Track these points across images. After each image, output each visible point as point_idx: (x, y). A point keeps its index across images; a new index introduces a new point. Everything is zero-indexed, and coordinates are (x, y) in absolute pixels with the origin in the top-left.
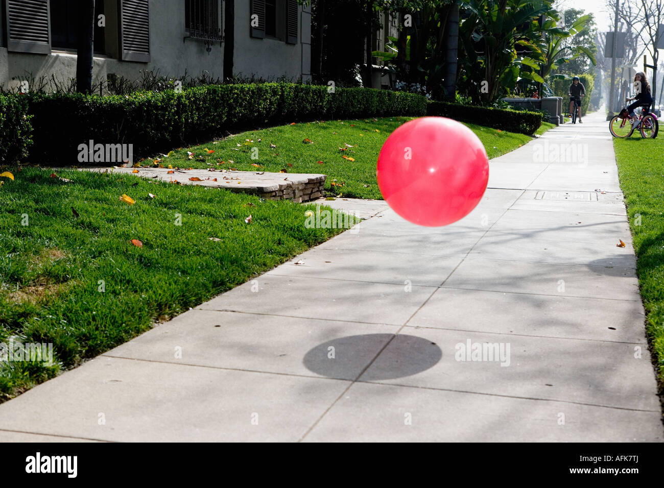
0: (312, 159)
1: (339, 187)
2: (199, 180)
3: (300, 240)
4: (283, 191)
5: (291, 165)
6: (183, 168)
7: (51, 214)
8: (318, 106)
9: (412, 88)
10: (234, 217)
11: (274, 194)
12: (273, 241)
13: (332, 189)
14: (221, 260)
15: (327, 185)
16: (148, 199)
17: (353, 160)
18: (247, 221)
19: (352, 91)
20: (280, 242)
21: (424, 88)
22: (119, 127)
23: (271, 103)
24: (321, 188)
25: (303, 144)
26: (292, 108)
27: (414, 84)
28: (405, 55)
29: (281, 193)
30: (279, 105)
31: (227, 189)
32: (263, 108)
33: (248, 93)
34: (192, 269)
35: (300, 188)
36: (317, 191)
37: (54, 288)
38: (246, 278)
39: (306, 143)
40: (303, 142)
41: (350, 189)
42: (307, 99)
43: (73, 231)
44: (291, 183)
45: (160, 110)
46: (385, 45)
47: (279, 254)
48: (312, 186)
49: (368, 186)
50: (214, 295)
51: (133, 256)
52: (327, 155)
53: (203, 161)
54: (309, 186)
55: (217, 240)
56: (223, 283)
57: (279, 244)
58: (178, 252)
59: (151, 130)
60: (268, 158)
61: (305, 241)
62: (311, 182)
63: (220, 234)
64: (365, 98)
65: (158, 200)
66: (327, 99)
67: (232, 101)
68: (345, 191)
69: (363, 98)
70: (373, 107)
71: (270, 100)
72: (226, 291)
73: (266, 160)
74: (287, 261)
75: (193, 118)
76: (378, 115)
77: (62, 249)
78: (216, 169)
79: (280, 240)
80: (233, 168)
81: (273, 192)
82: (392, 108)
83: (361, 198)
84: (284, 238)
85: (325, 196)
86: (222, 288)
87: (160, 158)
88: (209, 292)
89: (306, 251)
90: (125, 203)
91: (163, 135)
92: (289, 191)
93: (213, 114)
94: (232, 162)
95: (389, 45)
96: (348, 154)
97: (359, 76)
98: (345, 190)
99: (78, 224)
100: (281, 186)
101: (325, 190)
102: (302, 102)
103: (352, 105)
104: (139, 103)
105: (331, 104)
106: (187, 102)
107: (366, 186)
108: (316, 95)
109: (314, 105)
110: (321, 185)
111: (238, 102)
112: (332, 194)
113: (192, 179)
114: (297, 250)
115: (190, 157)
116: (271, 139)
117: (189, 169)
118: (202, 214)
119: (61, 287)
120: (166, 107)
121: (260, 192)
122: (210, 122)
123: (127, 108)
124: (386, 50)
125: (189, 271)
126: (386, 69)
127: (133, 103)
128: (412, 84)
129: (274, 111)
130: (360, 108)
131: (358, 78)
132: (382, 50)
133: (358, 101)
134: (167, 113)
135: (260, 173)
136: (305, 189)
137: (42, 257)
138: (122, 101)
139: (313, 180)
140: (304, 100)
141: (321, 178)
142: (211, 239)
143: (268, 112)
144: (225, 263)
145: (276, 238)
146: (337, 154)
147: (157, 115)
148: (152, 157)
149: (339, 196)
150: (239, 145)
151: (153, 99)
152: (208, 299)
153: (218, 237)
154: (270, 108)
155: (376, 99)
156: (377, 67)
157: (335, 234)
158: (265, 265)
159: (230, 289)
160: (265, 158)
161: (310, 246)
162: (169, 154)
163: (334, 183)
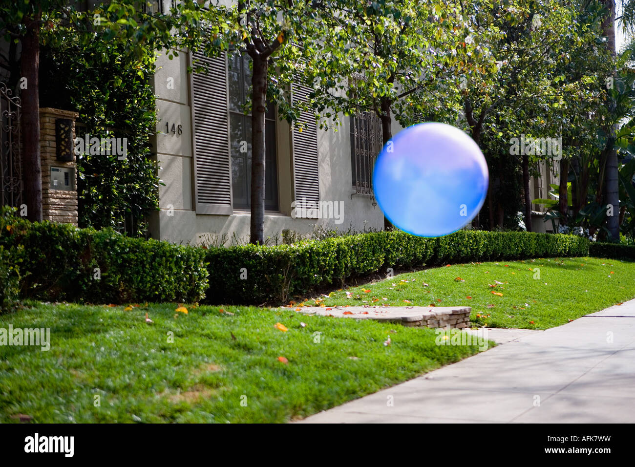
0: (461, 295)
1: (484, 319)
2: (351, 313)
3: (433, 359)
4: (427, 321)
5: (441, 301)
6: (340, 305)
7: (213, 337)
8: (474, 249)
9: (575, 232)
10: (375, 341)
11: (418, 323)
12: (408, 361)
13: (477, 321)
14: (356, 373)
15: (473, 316)
16: (299, 327)
17: (502, 295)
18: (386, 344)
19: (508, 235)
20: (413, 361)
21: (587, 231)
22: (285, 273)
23: (427, 248)
24: (466, 319)
25: (455, 283)
26: (448, 252)
27: (577, 228)
28: (566, 201)
29: (425, 322)
30: (435, 249)
31: (374, 320)
32: (420, 252)
33: (404, 239)
34: (328, 380)
35: (445, 319)
36: (463, 322)
37: (208, 392)
38: (378, 389)
39: (457, 281)
40: (455, 280)
41: (495, 320)
42: (463, 243)
43: (230, 351)
44: (435, 314)
45: (322, 256)
46: (548, 193)
47: (412, 370)
48: (456, 317)
49: (512, 317)
50: (346, 401)
51: (278, 370)
52: (477, 291)
53: (360, 299)
54: (453, 317)
55: (355, 358)
56: (354, 392)
57: (413, 362)
58: (319, 368)
59: (314, 274)
60: (420, 295)
61: (438, 360)
62: (454, 314)
63: (359, 354)
64: (522, 242)
65: (308, 328)
66: (482, 243)
67: (389, 246)
68: (490, 322)
69: (520, 241)
70: (531, 249)
71: (426, 244)
72: (357, 398)
73: (418, 297)
74: (419, 376)
75: (352, 263)
76: (537, 256)
77: (219, 364)
78: (370, 306)
79: (413, 359)
80: (386, 305)
81: (416, 321)
82: (551, 250)
83: (504, 327)
84: (417, 357)
85: (470, 327)
86: (355, 396)
87: (322, 298)
88: (341, 398)
89: (438, 368)
90: (278, 330)
91: (325, 279)
92: (433, 321)
93: (370, 258)
94: (386, 299)
95: (552, 192)
96: (497, 290)
97: (522, 222)
98: (490, 320)
99: (235, 345)
100: (424, 317)
101: (470, 321)
102: (458, 246)
103: (510, 248)
104: (303, 250)
105: (487, 247)
106: (346, 248)
107: (510, 317)
108: (472, 238)
109: (470, 249)
110: (466, 317)
111: (394, 247)
112: (477, 325)
113: (345, 313)
114: (429, 368)
115: (349, 297)
116: (425, 279)
117: (346, 307)
118: (346, 338)
119: (214, 392)
120: (328, 254)
121: (405, 321)
122: (369, 265)
123: (291, 256)
124: (549, 197)
125: (325, 381)
126: (548, 215)
127: (298, 251)
128: (575, 228)
129: (430, 255)
130: (518, 250)
131: (522, 224)
132: (544, 197)
133: (516, 244)
134: (328, 258)
135: (410, 307)
136: (450, 320)
137: (201, 369)
138: (288, 250)
139: (457, 311)
140: (460, 244)
141: (465, 310)
142: (351, 358)
143: (424, 256)
144: (359, 375)
145: (410, 357)
146: (486, 290)
147: (319, 260)
148: (316, 298)
149: (483, 327)
150: (394, 285)
151: (315, 246)
152: (340, 404)
153: (356, 356)
154: (426, 252)
155: (534, 242)
156: (541, 213)
157: (470, 355)
158: (397, 379)
159: (361, 397)
160: (417, 295)
161: (442, 365)
162: (330, 294)
163: (479, 315)
